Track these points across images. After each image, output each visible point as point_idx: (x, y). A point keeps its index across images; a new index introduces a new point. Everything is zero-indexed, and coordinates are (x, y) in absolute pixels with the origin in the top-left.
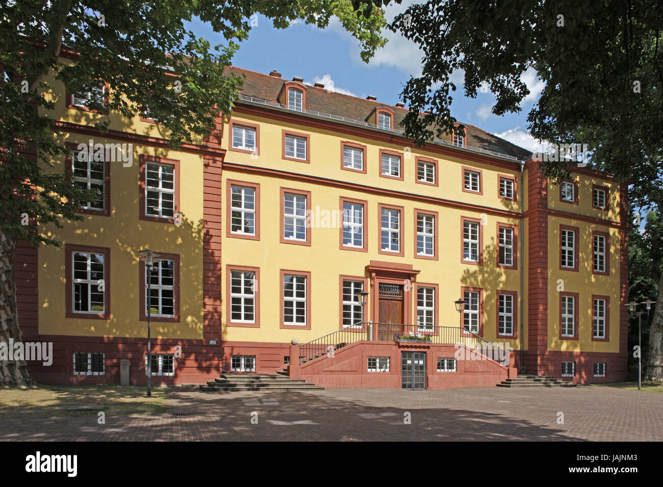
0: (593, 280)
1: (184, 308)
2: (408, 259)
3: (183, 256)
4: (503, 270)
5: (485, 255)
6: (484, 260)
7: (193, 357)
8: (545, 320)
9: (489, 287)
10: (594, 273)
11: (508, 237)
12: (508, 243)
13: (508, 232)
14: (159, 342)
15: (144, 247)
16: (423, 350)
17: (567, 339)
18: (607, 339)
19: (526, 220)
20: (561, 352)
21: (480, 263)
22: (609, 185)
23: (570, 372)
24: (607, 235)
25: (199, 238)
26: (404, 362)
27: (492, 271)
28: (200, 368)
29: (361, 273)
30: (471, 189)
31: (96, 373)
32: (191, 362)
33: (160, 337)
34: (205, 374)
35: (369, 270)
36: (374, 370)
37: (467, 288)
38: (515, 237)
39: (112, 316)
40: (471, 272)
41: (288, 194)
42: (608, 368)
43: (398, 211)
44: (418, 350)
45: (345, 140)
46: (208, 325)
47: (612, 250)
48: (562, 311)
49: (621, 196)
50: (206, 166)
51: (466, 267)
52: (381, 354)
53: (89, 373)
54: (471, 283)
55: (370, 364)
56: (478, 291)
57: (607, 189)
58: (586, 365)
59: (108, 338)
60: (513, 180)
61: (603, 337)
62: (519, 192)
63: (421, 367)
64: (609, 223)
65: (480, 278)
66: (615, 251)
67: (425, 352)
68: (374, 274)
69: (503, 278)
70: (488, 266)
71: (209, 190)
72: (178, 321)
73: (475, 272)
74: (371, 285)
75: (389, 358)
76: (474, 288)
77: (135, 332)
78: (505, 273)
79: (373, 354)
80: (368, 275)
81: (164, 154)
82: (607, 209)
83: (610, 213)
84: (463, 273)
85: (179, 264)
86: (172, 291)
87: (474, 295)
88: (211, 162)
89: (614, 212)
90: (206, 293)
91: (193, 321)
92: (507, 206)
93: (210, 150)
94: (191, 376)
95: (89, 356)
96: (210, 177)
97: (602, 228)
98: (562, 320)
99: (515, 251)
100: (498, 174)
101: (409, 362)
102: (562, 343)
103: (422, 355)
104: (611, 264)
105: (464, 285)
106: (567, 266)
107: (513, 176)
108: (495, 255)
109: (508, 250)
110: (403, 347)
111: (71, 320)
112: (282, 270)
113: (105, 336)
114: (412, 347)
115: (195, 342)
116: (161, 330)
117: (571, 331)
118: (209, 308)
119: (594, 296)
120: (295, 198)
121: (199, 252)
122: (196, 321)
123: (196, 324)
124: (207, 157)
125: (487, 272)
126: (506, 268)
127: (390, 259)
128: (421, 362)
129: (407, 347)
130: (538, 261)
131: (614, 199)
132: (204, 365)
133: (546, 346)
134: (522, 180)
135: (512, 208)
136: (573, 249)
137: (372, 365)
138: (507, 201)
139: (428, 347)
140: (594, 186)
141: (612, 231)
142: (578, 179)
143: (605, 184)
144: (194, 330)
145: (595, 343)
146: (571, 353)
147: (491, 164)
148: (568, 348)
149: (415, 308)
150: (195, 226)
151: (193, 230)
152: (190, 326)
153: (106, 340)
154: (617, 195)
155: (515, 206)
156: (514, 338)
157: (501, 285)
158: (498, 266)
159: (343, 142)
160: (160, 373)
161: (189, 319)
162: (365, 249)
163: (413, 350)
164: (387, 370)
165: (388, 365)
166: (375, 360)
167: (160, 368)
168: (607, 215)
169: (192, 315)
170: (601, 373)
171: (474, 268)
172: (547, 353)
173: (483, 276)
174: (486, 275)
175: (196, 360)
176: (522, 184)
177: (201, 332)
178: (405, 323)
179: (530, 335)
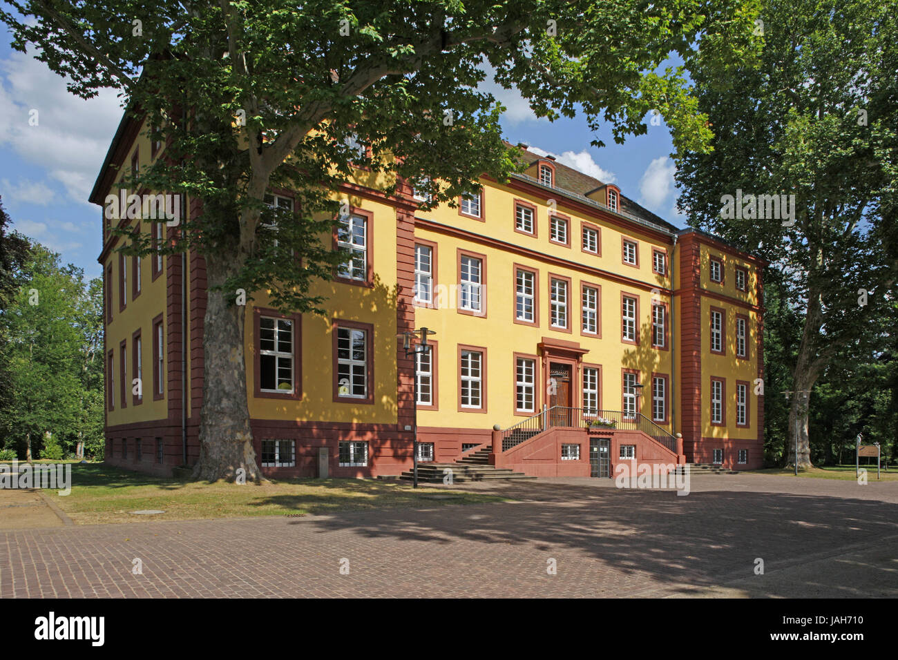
0: (737, 364)
1: (379, 386)
2: (575, 337)
3: (377, 326)
4: (657, 351)
5: (642, 334)
6: (641, 340)
7: (388, 444)
8: (699, 405)
9: (646, 369)
10: (737, 357)
11: (660, 315)
12: (660, 322)
13: (660, 310)
14: (355, 426)
15: (338, 313)
16: (608, 437)
17: (718, 425)
18: (747, 426)
19: (678, 299)
20: (712, 439)
21: (638, 342)
22: (749, 266)
23: (718, 460)
24: (747, 318)
25: (394, 306)
26: (591, 449)
27: (648, 352)
28: (396, 456)
29: (533, 351)
30: (628, 261)
31: (285, 465)
32: (387, 450)
33: (355, 421)
34: (400, 464)
35: (541, 348)
36: (566, 458)
37: (628, 369)
38: (666, 315)
39: (304, 395)
40: (630, 352)
41: (464, 257)
42: (749, 454)
43: (565, 282)
44: (604, 436)
45: (517, 197)
46: (404, 408)
47: (752, 334)
48: (712, 397)
49: (758, 278)
50: (400, 220)
51: (627, 346)
52: (574, 441)
53: (278, 465)
54: (630, 363)
55: (563, 452)
56: (636, 373)
57: (746, 270)
58: (732, 452)
59: (302, 422)
60: (664, 254)
61: (744, 424)
62: (670, 267)
63: (606, 454)
64: (749, 306)
65: (638, 358)
66: (754, 334)
67: (609, 439)
68: (547, 353)
69: (658, 359)
70: (644, 346)
71: (403, 250)
72: (372, 402)
73: (634, 353)
74: (543, 364)
75: (580, 445)
76: (633, 370)
77: (329, 415)
78: (660, 354)
79: (567, 441)
80: (540, 354)
81: (358, 202)
82: (747, 291)
83: (750, 294)
84: (623, 353)
85: (373, 334)
86: (363, 367)
87: (631, 378)
88: (405, 216)
89: (753, 294)
90: (401, 369)
91: (388, 402)
92: (660, 282)
93: (406, 203)
94: (388, 467)
95: (277, 444)
96: (403, 234)
97: (743, 311)
98: (712, 405)
99: (666, 330)
100: (652, 247)
101: (595, 449)
102: (713, 429)
103: (607, 442)
104: (751, 349)
105: (625, 367)
106: (715, 349)
107: (665, 249)
108: (650, 334)
109: (660, 330)
110: (592, 433)
111: (260, 400)
112: (459, 345)
113: (298, 420)
114: (599, 433)
115: (390, 426)
116: (356, 412)
117: (719, 417)
118: (404, 388)
119: (738, 382)
120: (470, 262)
121: (393, 321)
122: (392, 402)
123: (391, 405)
124: (401, 210)
125: (643, 352)
126: (659, 348)
127: (559, 336)
128: (606, 450)
129: (596, 433)
130: (690, 342)
131: (753, 280)
132: (400, 452)
133: (699, 432)
134: (673, 254)
135: (665, 285)
136: (719, 332)
137: (564, 453)
138: (661, 277)
139: (612, 434)
140: (737, 267)
141: (751, 314)
142: (724, 259)
143: (745, 264)
144: (389, 412)
145: (739, 429)
146: (721, 439)
147: (647, 235)
148: (718, 433)
149: (582, 390)
150: (390, 292)
151: (388, 297)
152: (385, 408)
153: (299, 424)
154: (755, 276)
155: (667, 283)
156: (666, 423)
157: (656, 366)
158: (653, 347)
159: (515, 199)
160: (353, 464)
161: (385, 399)
162: (536, 323)
163: (600, 436)
164: (578, 458)
165: (578, 453)
166: (566, 447)
167: (352, 458)
168: (747, 297)
169: (388, 395)
170: (743, 460)
171: (633, 348)
172: (702, 440)
173: (641, 357)
174: (643, 356)
175: (392, 447)
176: (672, 259)
177: (396, 414)
178: (574, 406)
179: (683, 421)
